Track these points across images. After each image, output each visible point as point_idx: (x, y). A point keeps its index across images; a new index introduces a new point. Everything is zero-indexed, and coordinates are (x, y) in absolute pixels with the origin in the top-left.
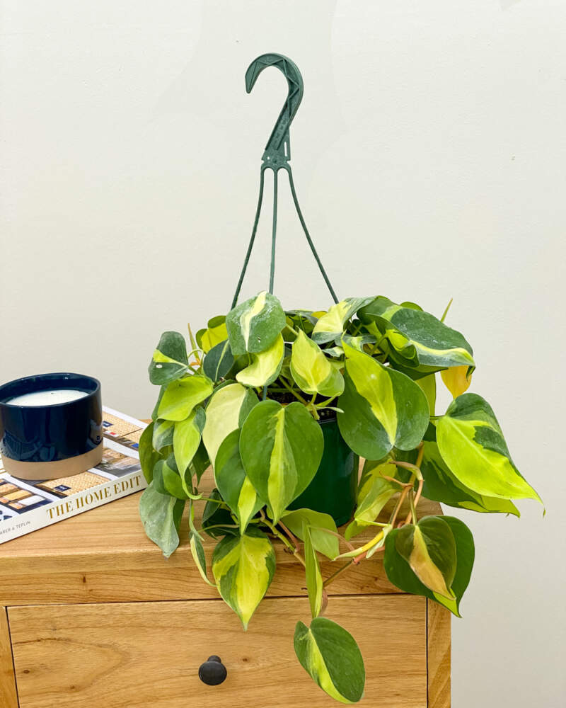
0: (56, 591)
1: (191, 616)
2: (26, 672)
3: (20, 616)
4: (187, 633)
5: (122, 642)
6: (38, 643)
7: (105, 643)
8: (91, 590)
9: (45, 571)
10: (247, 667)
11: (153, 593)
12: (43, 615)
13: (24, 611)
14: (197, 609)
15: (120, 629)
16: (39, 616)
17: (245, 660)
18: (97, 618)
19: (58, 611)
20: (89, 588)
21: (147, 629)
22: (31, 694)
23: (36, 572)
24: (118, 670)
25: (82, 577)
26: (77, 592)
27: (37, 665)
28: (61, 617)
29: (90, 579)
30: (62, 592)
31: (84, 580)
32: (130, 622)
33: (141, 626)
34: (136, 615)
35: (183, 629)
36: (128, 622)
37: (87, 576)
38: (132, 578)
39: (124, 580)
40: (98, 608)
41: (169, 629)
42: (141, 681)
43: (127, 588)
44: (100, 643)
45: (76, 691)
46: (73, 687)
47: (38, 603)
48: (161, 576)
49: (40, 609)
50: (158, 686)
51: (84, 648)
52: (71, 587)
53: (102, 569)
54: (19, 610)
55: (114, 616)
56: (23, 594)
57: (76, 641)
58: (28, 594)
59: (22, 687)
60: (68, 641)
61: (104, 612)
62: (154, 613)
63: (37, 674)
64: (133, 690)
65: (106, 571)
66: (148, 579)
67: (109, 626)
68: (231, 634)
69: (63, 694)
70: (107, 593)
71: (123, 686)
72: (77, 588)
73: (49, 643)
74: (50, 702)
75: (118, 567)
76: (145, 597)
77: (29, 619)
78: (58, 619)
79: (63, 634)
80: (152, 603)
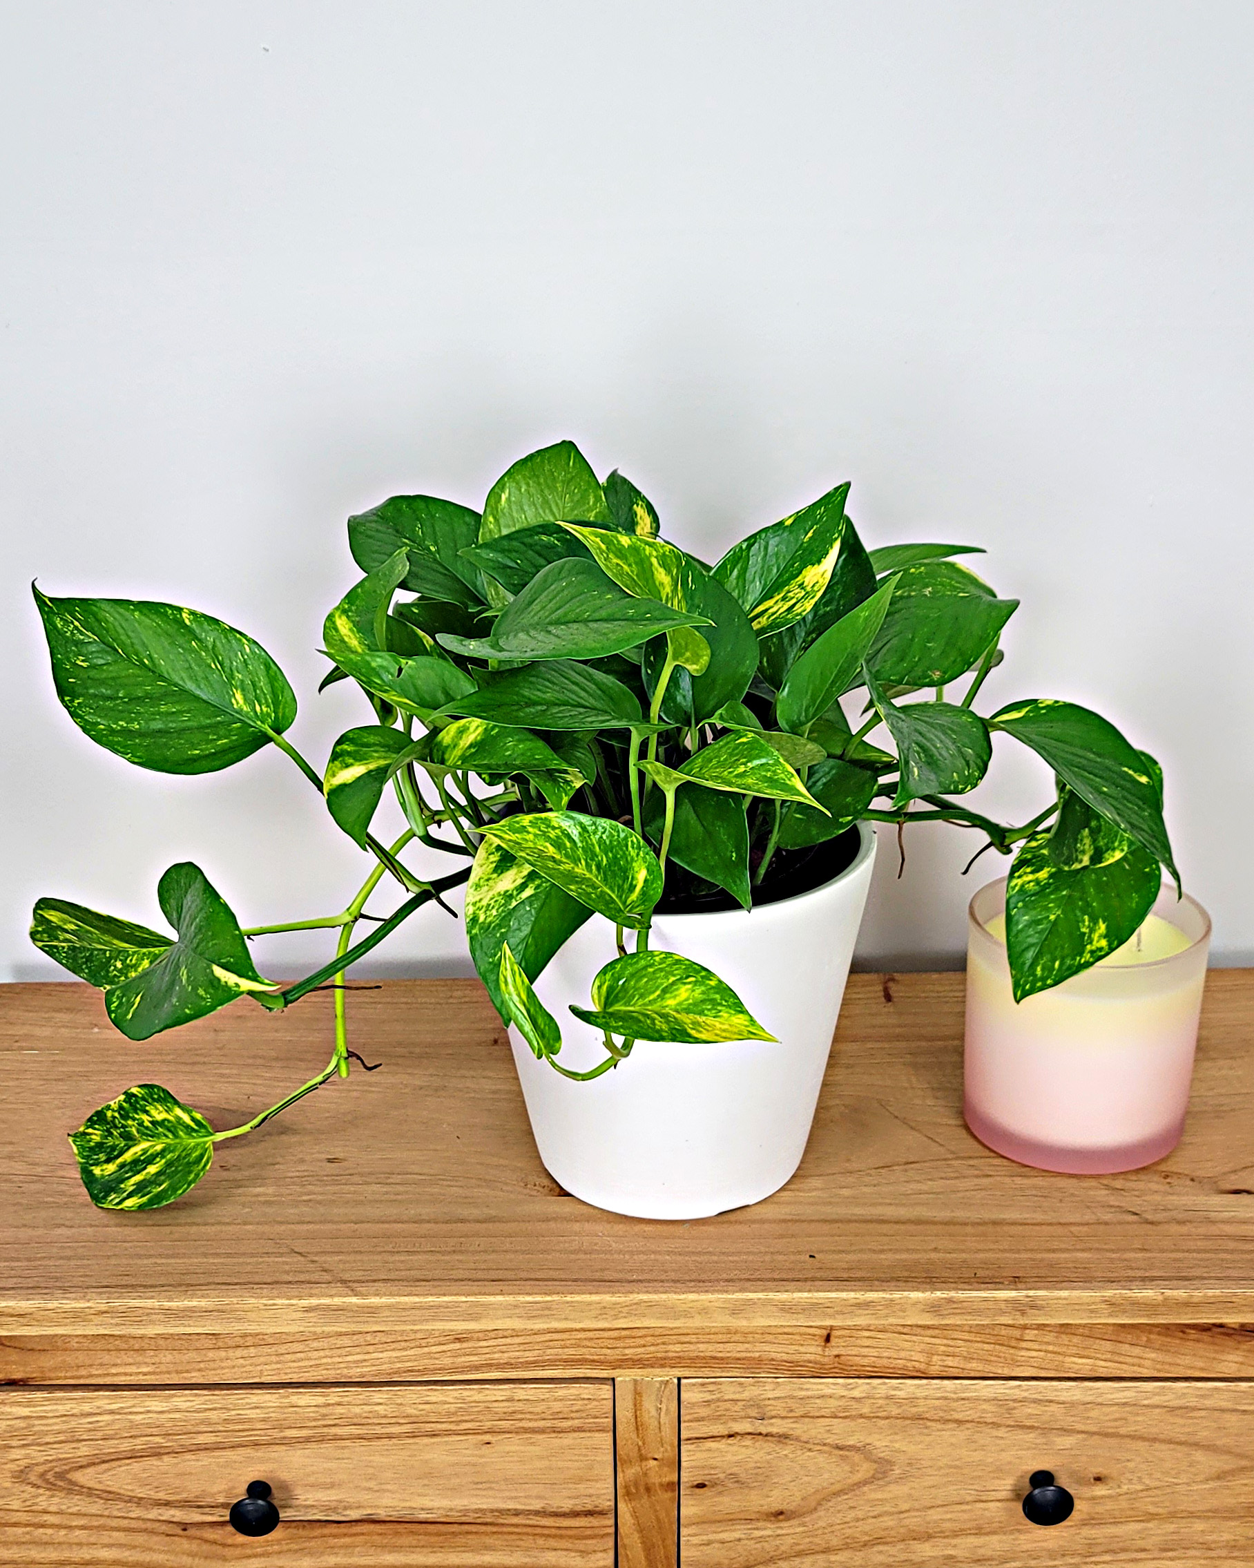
0: (773, 1355)
1: (1012, 1404)
2: (701, 1486)
3: (702, 1395)
4: (1001, 1432)
5: (881, 1442)
6: (730, 1441)
7: (851, 1443)
8: (838, 1356)
9: (761, 1322)
10: (1100, 1490)
11: (950, 1364)
12: (746, 1395)
13: (711, 1388)
14: (1025, 1394)
15: (882, 1423)
16: (737, 1396)
17: (1098, 1479)
18: (842, 1403)
19: (773, 1390)
20: (836, 1353)
21: (929, 1424)
22: (701, 1522)
23: (745, 1323)
24: (865, 1489)
25: (825, 1332)
26: (812, 1357)
27: (722, 1476)
28: (775, 1399)
29: (839, 1337)
30: (785, 1357)
31: (828, 1339)
32: (899, 1411)
33: (919, 1418)
34: (912, 1400)
35: (995, 1425)
36: (895, 1411)
37: (835, 1333)
38: (914, 1338)
39: (900, 1341)
40: (845, 1386)
41: (969, 1425)
42: (905, 1507)
43: (903, 1354)
44: (840, 1443)
45: (788, 1519)
46: (781, 1513)
47: (738, 1375)
48: (966, 1336)
49: (741, 1384)
50: (934, 1515)
51: (810, 1450)
52: (802, 1349)
53: (861, 1321)
54: (703, 1385)
55: (873, 1401)
56: (714, 1358)
57: (797, 1439)
58: (722, 1359)
59: (689, 1509)
60: (783, 1438)
61: (856, 1393)
62: (946, 1398)
63: (720, 1488)
64: (888, 1522)
65: (870, 1325)
66: (945, 1342)
67: (861, 1416)
68: (1080, 1436)
69: (760, 1524)
70: (865, 1361)
71: (871, 1514)
72: (812, 1351)
73: (748, 1441)
74: (737, 1535)
75: (892, 1320)
76: (934, 1370)
77: (718, 1400)
78: (771, 1402)
79: (777, 1427)
80: (946, 1382)
